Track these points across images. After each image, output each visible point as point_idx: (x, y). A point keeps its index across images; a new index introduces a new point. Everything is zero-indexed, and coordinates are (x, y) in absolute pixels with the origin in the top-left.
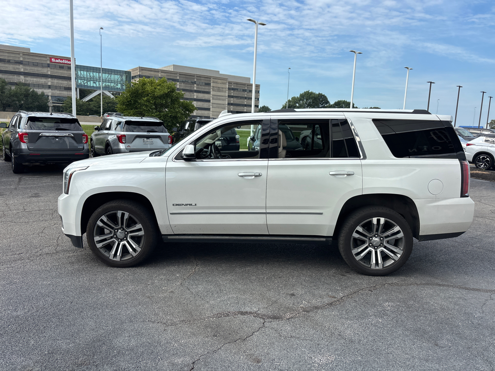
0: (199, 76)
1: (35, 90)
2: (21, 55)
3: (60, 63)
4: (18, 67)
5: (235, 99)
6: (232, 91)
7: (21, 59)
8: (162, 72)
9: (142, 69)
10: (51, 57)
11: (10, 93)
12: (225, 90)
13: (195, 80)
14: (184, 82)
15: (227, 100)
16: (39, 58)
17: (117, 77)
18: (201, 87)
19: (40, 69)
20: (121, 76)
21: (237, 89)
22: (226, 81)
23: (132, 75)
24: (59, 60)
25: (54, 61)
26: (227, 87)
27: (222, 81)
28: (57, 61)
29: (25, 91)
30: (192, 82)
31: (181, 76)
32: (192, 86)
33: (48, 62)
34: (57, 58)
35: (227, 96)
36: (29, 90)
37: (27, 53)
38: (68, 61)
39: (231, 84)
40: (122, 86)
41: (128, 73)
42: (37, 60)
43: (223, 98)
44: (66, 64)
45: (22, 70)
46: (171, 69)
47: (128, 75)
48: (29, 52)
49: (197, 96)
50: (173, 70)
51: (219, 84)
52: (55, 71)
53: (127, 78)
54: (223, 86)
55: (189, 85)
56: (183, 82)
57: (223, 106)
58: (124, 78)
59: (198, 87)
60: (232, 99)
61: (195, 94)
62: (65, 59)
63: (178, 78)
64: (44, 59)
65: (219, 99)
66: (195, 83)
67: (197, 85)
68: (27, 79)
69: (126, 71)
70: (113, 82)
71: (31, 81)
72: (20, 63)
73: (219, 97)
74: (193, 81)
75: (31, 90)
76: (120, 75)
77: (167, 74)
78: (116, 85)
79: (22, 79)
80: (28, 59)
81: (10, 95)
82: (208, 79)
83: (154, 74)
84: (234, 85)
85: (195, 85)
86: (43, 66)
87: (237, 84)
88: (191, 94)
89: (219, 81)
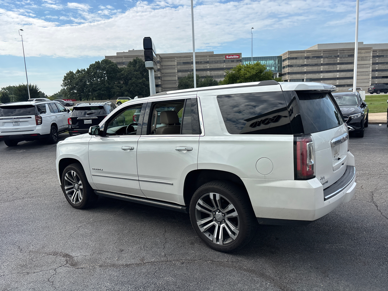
0: (343, 50)
1: (216, 80)
2: (208, 57)
3: (232, 58)
4: (206, 65)
5: (380, 65)
6: (377, 59)
7: (208, 60)
8: (307, 52)
9: (290, 52)
10: (226, 55)
11: (201, 84)
12: (369, 58)
13: (339, 54)
14: (328, 57)
15: (371, 67)
16: (219, 57)
17: (271, 62)
18: (344, 59)
19: (219, 65)
20: (275, 61)
21: (383, 56)
22: (370, 51)
23: (283, 58)
24: (231, 56)
25: (228, 57)
26: (372, 55)
27: (366, 51)
28: (230, 57)
29: (210, 81)
30: (335, 57)
31: (325, 52)
32: (335, 59)
33: (224, 59)
34: (229, 55)
35: (371, 63)
36: (212, 80)
37: (211, 55)
38: (237, 56)
39: (375, 52)
40: (275, 68)
41: (280, 58)
42: (217, 59)
43: (367, 66)
44: (236, 58)
45: (208, 67)
46: (316, 48)
47: (279, 59)
48: (213, 54)
49: (340, 68)
50: (317, 49)
51: (363, 54)
52: (229, 64)
53: (279, 62)
54: (367, 55)
55: (333, 60)
56: (326, 57)
57: (366, 73)
58: (277, 61)
59: (341, 59)
60: (377, 66)
61: (338, 66)
62: (234, 55)
63: (322, 55)
64: (222, 57)
65: (363, 68)
66: (338, 56)
67: (340, 58)
68: (211, 73)
69: (278, 56)
70: (268, 66)
71: (214, 74)
72: (207, 62)
73: (362, 66)
74: (336, 55)
75: (213, 80)
76: (273, 60)
77: (312, 53)
78: (271, 68)
79: (208, 73)
80: (213, 59)
81: (201, 85)
82: (352, 51)
83: (301, 55)
84: (379, 52)
85: (338, 58)
86: (221, 62)
87: (383, 51)
88: (335, 66)
89: (363, 51)
